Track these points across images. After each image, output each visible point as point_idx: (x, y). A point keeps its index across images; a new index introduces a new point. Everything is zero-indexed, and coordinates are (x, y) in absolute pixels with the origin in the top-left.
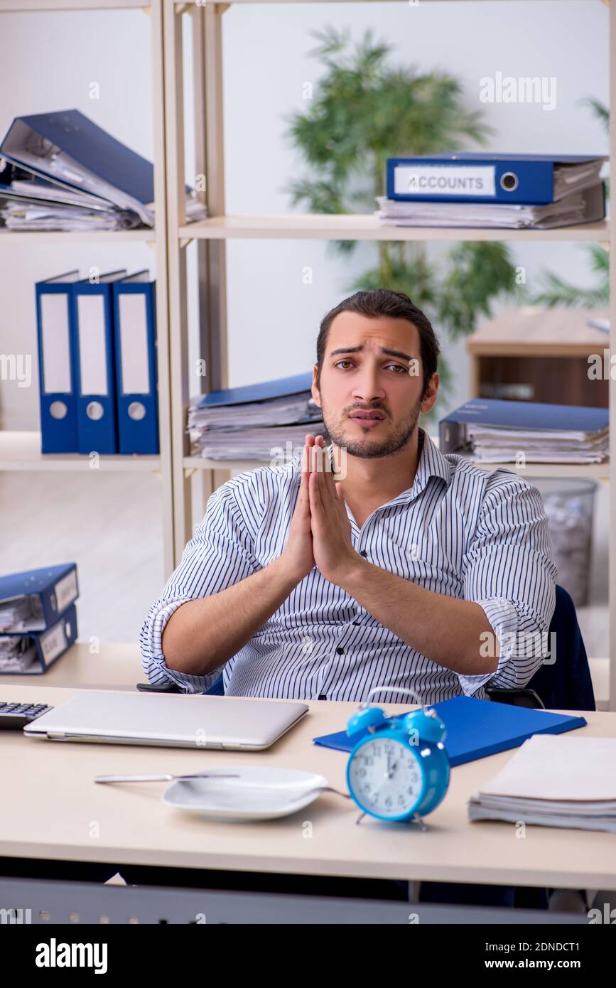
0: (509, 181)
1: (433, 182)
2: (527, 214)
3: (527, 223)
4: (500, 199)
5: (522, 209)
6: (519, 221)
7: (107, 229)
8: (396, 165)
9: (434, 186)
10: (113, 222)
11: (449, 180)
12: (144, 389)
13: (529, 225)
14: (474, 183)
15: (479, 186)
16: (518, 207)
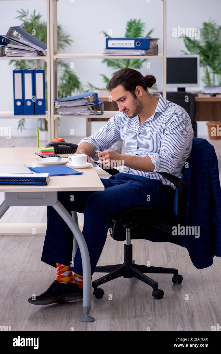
0: (138, 44)
2: (143, 52)
3: (143, 54)
4: (136, 48)
5: (142, 51)
6: (141, 54)
7: (34, 56)
8: (109, 40)
9: (118, 45)
10: (36, 54)
11: (122, 43)
12: (42, 97)
14: (129, 44)
16: (141, 50)
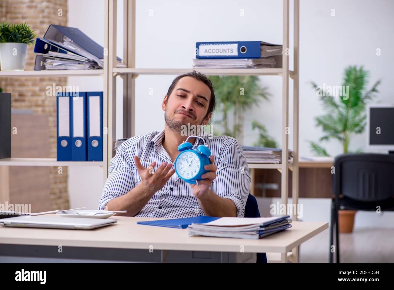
0: (243, 50)
1: (214, 51)
2: (250, 62)
3: (250, 66)
4: (240, 57)
5: (248, 60)
6: (247, 65)
7: (85, 69)
8: (200, 45)
9: (214, 52)
10: (88, 66)
11: (220, 49)
12: (98, 134)
13: (251, 66)
14: (230, 51)
15: (232, 52)
16: (246, 59)
